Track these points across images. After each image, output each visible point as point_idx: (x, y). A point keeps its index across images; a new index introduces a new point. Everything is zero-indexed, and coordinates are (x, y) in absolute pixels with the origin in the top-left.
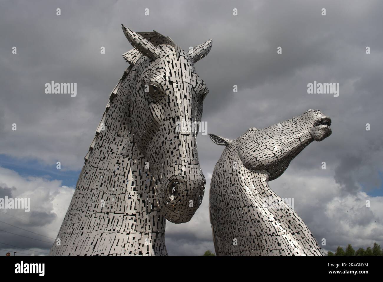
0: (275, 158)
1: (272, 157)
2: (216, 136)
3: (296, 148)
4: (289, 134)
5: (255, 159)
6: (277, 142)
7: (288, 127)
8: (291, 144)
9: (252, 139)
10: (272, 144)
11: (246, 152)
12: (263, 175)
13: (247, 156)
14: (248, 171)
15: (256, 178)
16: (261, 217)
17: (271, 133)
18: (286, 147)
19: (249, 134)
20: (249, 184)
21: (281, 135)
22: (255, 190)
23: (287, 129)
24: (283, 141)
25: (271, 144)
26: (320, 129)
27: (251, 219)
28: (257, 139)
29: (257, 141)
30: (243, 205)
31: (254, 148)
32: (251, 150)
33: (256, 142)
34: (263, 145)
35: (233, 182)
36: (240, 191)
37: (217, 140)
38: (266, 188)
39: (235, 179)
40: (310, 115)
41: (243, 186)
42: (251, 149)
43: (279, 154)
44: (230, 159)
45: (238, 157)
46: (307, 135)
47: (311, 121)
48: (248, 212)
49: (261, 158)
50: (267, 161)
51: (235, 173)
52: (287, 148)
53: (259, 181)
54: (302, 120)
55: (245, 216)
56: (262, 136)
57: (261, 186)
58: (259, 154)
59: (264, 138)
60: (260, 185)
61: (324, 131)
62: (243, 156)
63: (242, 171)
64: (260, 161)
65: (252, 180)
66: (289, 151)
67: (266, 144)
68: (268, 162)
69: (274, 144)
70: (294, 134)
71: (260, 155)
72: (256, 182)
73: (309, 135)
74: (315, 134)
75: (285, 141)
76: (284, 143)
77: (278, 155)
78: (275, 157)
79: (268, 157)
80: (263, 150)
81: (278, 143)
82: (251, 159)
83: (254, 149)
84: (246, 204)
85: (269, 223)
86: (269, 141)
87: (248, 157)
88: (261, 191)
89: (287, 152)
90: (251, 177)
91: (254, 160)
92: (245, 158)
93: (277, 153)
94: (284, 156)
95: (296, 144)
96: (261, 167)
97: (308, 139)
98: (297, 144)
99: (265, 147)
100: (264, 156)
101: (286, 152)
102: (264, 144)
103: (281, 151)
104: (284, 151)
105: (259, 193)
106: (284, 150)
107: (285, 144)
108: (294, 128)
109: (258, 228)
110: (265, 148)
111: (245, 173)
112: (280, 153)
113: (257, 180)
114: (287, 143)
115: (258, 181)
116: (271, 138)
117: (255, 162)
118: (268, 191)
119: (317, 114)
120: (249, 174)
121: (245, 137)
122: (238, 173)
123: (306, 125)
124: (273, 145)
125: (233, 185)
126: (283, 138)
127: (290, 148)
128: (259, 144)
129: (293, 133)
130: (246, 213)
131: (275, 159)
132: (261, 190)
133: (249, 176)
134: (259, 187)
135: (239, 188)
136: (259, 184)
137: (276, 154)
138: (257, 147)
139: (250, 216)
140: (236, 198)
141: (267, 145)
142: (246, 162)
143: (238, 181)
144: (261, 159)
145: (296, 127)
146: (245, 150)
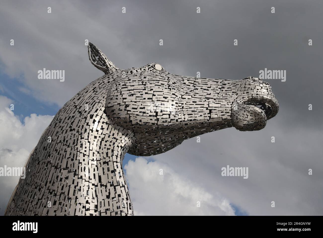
0: (153, 119)
1: (150, 116)
2: (97, 51)
3: (197, 122)
4: (200, 97)
5: (124, 106)
6: (173, 99)
7: (208, 87)
8: (193, 113)
9: (143, 78)
10: (164, 97)
11: (119, 91)
12: (124, 137)
13: (117, 97)
14: (106, 120)
15: (111, 137)
16: (78, 194)
17: (174, 83)
18: (182, 112)
19: (144, 70)
20: (95, 140)
21: (187, 93)
22: (96, 153)
23: (205, 89)
24: (184, 102)
25: (162, 97)
26: (249, 110)
27: (62, 191)
28: (149, 81)
29: (146, 83)
30: (64, 166)
31: (135, 91)
32: (128, 92)
33: (143, 84)
34: (149, 92)
35: (74, 126)
36: (74, 143)
37: (98, 58)
38: (114, 157)
39: (80, 122)
40: (250, 85)
41: (83, 138)
42: (129, 90)
43: (164, 116)
44: (94, 92)
45: (106, 93)
46: (225, 111)
47: (245, 94)
48: (63, 180)
49: (133, 108)
50: (139, 118)
51: (85, 115)
52: (184, 115)
53: (112, 144)
54: (234, 88)
55: (58, 183)
56: (159, 81)
57: (110, 151)
58: (136, 102)
59: (160, 84)
60: (108, 149)
61: (253, 117)
62: (111, 95)
63: (97, 115)
64: (129, 112)
65: (103, 136)
66: (184, 121)
67: (155, 93)
68: (140, 121)
69: (167, 99)
70: (207, 100)
71: (135, 104)
72: (106, 142)
73: (228, 113)
74: (237, 115)
75: (187, 103)
76: (184, 105)
77: (162, 117)
78: (155, 118)
79: (144, 113)
80: (145, 99)
81: (173, 101)
82: (119, 104)
83: (132, 92)
84: (69, 166)
85: (82, 209)
86: (162, 92)
87: (117, 99)
88: (105, 158)
89: (179, 120)
90: (105, 131)
91: (123, 108)
92: (111, 99)
93: (161, 114)
94: (170, 124)
95: (201, 116)
96: (126, 122)
97: (224, 117)
98: (202, 118)
99: (151, 96)
100: (141, 108)
101: (177, 121)
102: (152, 92)
103: (169, 115)
104: (175, 117)
105: (100, 161)
106: (177, 116)
107: (183, 107)
108: (215, 92)
109: (62, 209)
110: (148, 99)
111: (99, 122)
112: (168, 116)
113: (110, 139)
114: (188, 107)
115: (111, 142)
116: (169, 89)
117: (122, 110)
118: (115, 163)
119: (260, 88)
120: (105, 126)
121: (137, 71)
122: (89, 115)
123: (235, 96)
124: (164, 99)
125: (71, 130)
126: (187, 99)
127: (187, 117)
128: (145, 89)
129: (208, 98)
130: (61, 180)
131: (153, 121)
132: (105, 156)
133: (102, 129)
134: (105, 151)
135: (75, 138)
136: (109, 147)
137: (159, 114)
138: (139, 92)
139: (63, 187)
140: (63, 150)
141: (155, 95)
142: (109, 105)
143: (81, 127)
144: (132, 110)
145: (218, 94)
146: (120, 87)
